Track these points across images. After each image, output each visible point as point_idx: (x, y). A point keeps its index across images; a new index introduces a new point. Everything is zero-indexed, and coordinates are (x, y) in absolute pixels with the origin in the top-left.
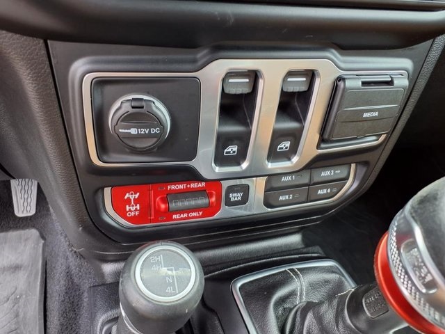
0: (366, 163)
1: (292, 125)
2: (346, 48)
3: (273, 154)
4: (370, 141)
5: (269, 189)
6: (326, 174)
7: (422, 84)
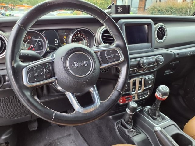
0: (150, 90)
1: (140, 85)
2: (145, 75)
3: (139, 90)
4: (151, 86)
5: (138, 95)
6: (145, 92)
7: (155, 77)
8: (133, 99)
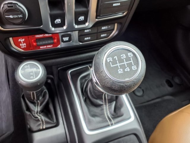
8: (63, 41)
